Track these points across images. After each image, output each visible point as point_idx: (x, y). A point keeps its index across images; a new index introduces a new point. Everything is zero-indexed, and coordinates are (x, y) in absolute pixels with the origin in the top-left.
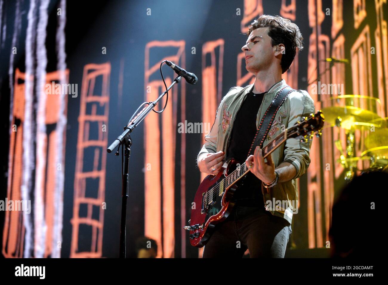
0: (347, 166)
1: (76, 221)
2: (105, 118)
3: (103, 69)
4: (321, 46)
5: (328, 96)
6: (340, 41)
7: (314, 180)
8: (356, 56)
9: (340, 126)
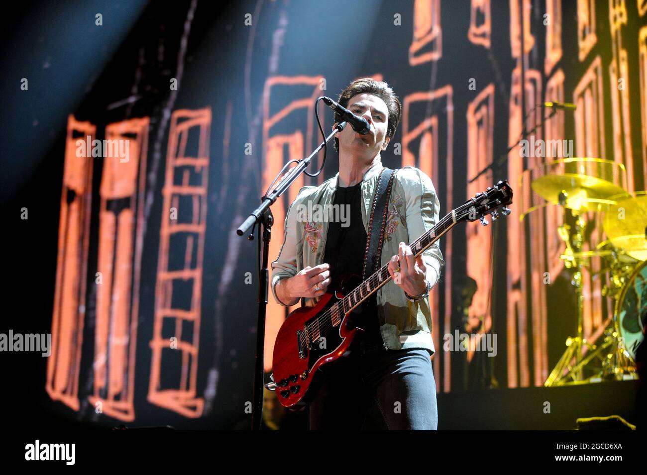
0: (575, 264)
1: (157, 344)
2: (201, 191)
3: (200, 117)
4: (529, 87)
5: (539, 161)
6: (558, 79)
7: (517, 286)
8: (581, 101)
9: (566, 203)
